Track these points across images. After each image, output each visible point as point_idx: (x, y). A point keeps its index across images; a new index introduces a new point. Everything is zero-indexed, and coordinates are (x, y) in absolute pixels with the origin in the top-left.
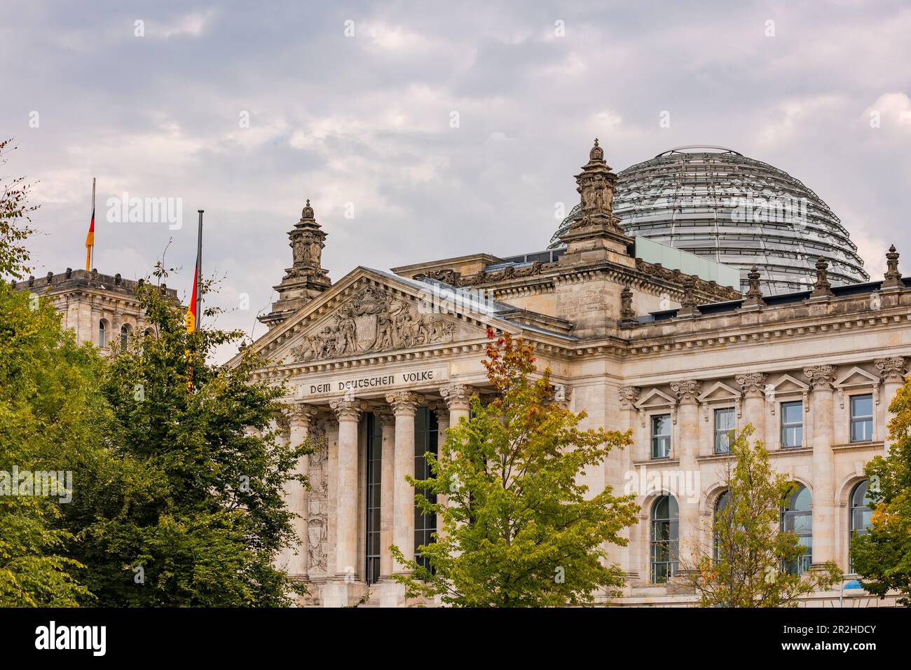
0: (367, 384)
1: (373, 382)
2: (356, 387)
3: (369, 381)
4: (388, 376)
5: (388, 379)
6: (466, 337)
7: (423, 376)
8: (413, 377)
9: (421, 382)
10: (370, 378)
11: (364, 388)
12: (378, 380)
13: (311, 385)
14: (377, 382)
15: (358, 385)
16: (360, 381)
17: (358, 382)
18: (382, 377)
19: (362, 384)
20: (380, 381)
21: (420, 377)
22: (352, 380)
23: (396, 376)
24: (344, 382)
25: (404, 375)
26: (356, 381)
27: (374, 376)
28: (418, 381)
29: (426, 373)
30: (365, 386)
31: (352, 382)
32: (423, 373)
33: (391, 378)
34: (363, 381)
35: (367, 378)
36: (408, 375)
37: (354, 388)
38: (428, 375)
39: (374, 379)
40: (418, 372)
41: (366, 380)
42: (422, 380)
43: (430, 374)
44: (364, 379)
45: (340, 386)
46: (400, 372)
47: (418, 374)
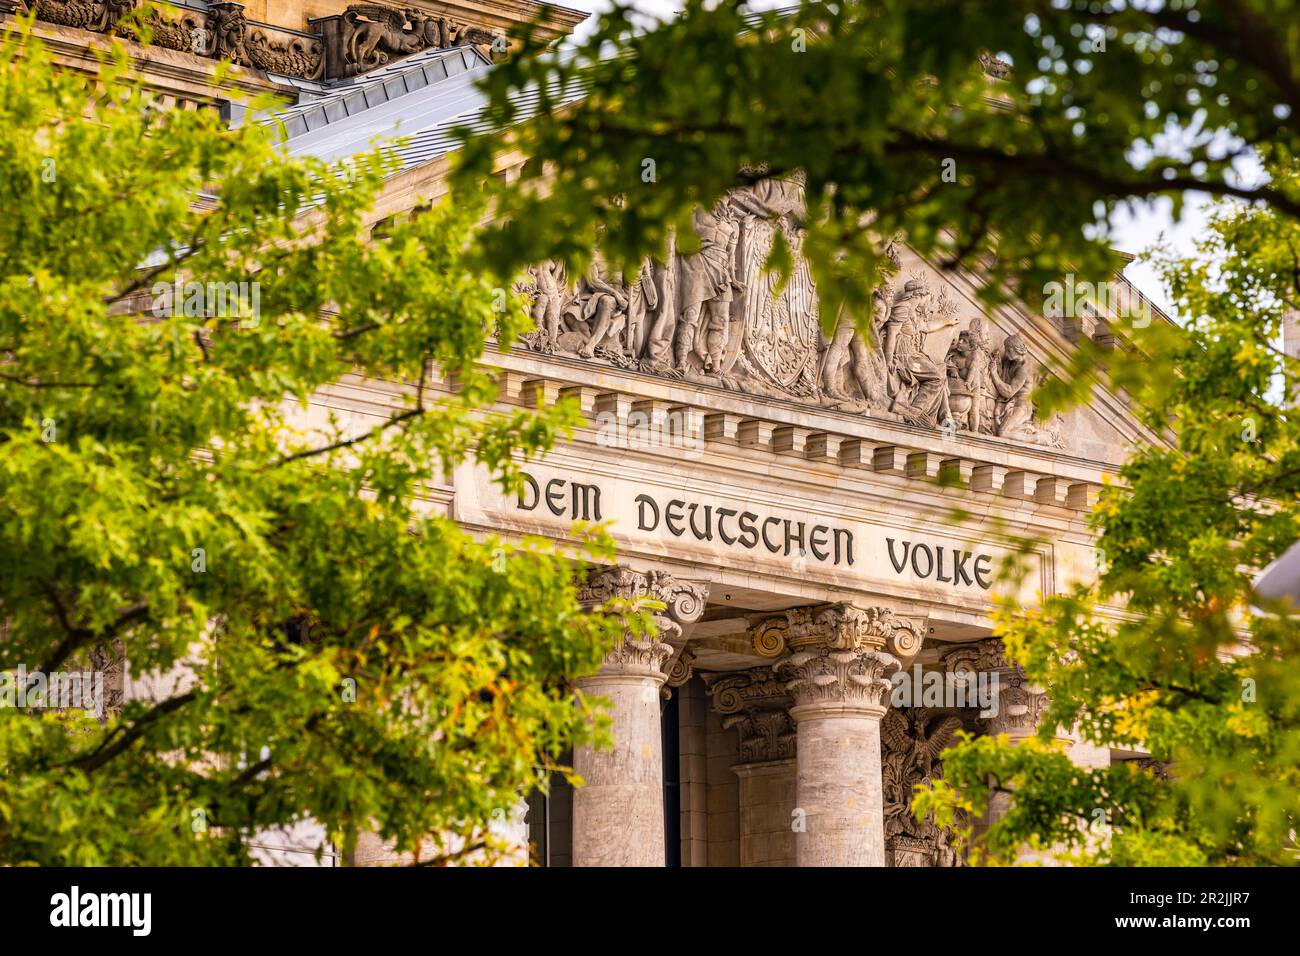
0: (750, 537)
1: (776, 535)
2: (709, 537)
3: (758, 525)
4: (832, 524)
5: (831, 536)
6: (1090, 447)
7: (959, 570)
8: (922, 561)
9: (948, 587)
10: (762, 514)
11: (738, 549)
12: (794, 531)
14: (788, 538)
15: (715, 531)
16: (723, 512)
17: (715, 518)
18: (811, 522)
19: (732, 528)
20: (800, 539)
21: (949, 570)
22: (693, 498)
23: (861, 532)
24: (662, 498)
25: (890, 542)
26: (708, 509)
27: (779, 506)
28: (941, 585)
29: (968, 555)
30: (743, 541)
31: (693, 507)
32: (956, 553)
33: (843, 537)
34: (737, 517)
35: (752, 509)
36: (906, 545)
37: (699, 536)
38: (977, 570)
39: (776, 521)
40: (941, 542)
41: (747, 515)
42: (957, 581)
43: (982, 564)
44: (740, 508)
45: (641, 509)
46: (876, 523)
47: (939, 550)
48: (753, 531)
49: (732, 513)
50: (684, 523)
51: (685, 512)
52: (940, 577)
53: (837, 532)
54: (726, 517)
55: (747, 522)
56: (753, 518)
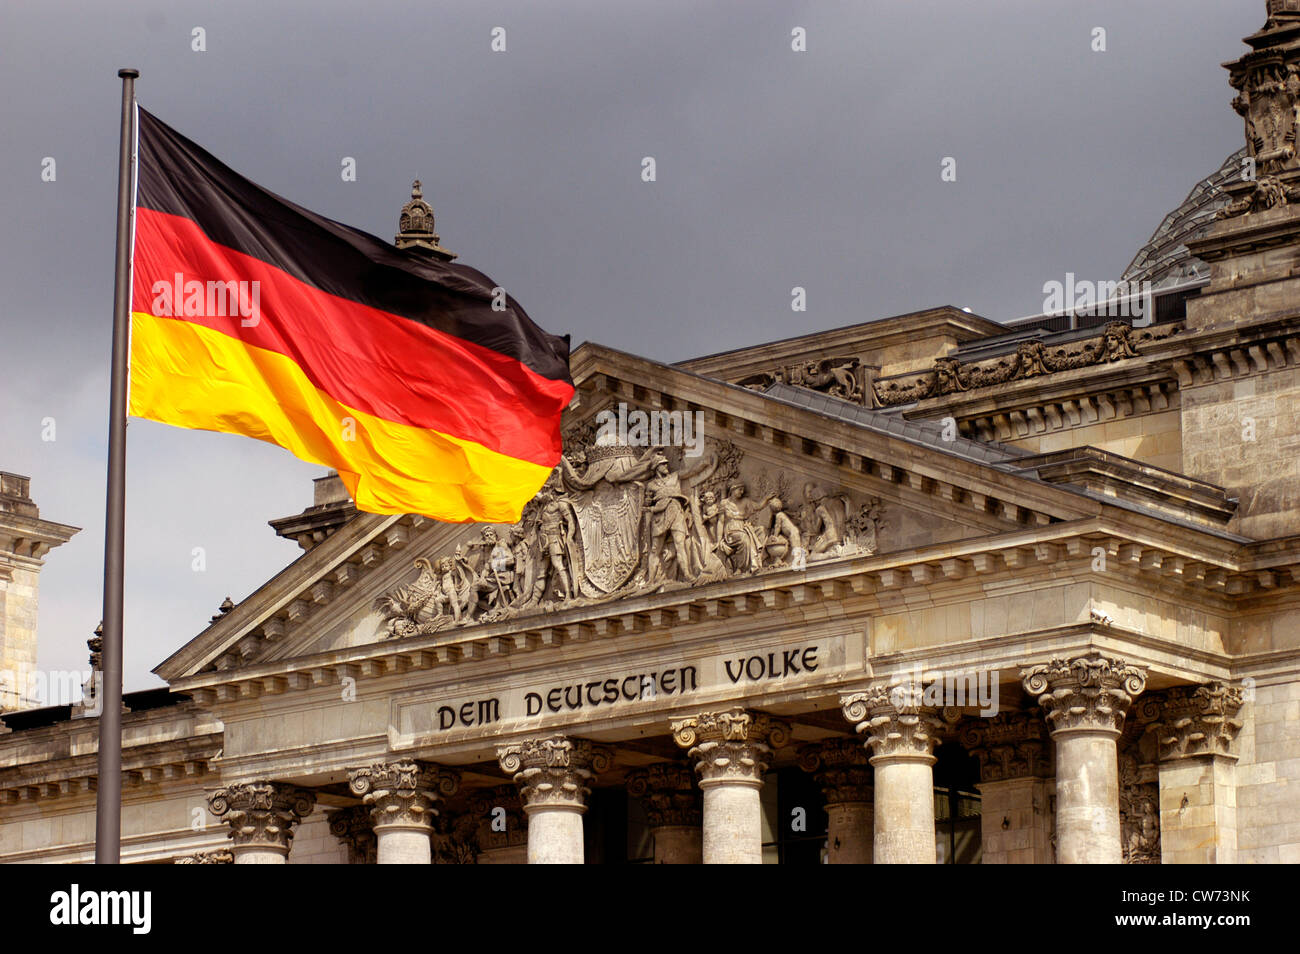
0: (612, 695)
1: (633, 687)
2: (580, 704)
3: (618, 686)
4: (678, 666)
5: (677, 676)
7: (789, 664)
8: (756, 667)
10: (622, 678)
11: (603, 706)
12: (647, 680)
13: (439, 705)
14: (643, 686)
15: (584, 700)
16: (590, 686)
17: (584, 691)
18: (661, 670)
19: (598, 693)
20: (654, 684)
21: (779, 666)
22: (568, 684)
23: (703, 665)
24: (543, 691)
25: (728, 664)
26: (579, 687)
27: (635, 668)
28: (772, 680)
29: (796, 652)
30: (607, 699)
31: (568, 689)
32: (786, 654)
33: (688, 673)
34: (602, 685)
35: (613, 677)
36: (742, 661)
37: (572, 706)
38: (804, 660)
39: (634, 678)
40: (771, 651)
41: (610, 681)
42: (785, 675)
43: (809, 655)
44: (604, 679)
45: (529, 703)
46: (715, 654)
47: (771, 656)
48: (616, 691)
49: (598, 684)
50: (563, 701)
51: (563, 694)
52: (772, 675)
53: (683, 671)
54: (593, 689)
55: (610, 686)
56: (615, 682)
